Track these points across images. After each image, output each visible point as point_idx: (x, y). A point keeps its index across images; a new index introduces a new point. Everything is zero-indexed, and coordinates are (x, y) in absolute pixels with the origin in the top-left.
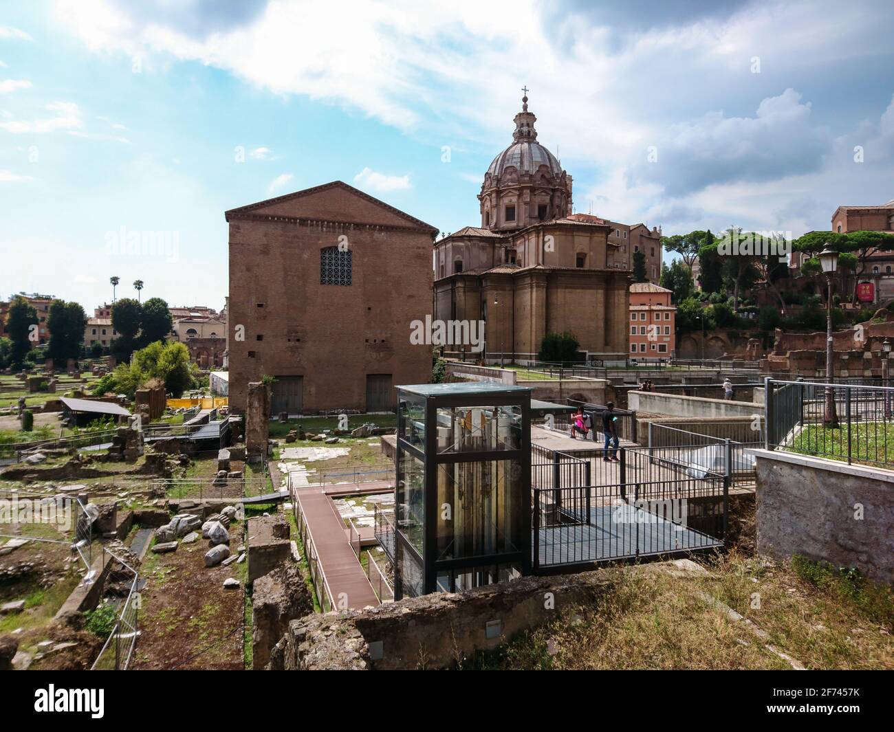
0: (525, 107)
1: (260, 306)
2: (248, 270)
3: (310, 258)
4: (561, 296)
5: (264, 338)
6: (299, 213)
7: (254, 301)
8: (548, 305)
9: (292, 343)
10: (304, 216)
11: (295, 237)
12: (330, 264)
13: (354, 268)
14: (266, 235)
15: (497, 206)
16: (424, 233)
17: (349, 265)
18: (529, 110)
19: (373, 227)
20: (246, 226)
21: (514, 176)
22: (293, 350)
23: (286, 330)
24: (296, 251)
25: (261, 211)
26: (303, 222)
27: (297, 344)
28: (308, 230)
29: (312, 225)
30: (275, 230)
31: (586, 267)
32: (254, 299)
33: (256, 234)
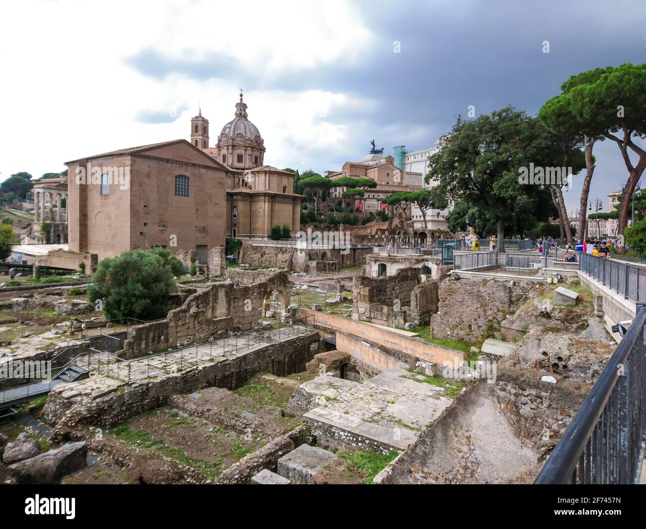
0: (241, 100)
1: (145, 206)
2: (140, 186)
3: (170, 181)
4: (278, 207)
5: (148, 225)
6: (165, 156)
7: (143, 204)
8: (272, 211)
9: (161, 228)
10: (167, 158)
11: (163, 168)
12: (179, 185)
13: (190, 188)
14: (149, 166)
15: (232, 153)
16: (222, 171)
17: (188, 186)
18: (244, 102)
19: (200, 166)
20: (139, 161)
21: (242, 139)
22: (162, 231)
23: (158, 221)
24: (163, 176)
25: (146, 153)
26: (168, 161)
27: (164, 228)
28: (169, 165)
29: (171, 163)
30: (153, 164)
31: (286, 194)
32: (142, 203)
33: (144, 166)
